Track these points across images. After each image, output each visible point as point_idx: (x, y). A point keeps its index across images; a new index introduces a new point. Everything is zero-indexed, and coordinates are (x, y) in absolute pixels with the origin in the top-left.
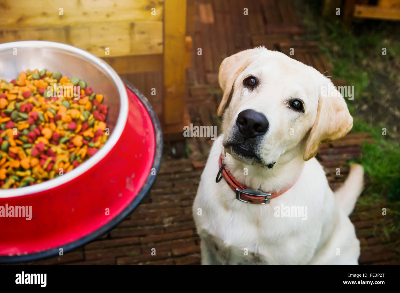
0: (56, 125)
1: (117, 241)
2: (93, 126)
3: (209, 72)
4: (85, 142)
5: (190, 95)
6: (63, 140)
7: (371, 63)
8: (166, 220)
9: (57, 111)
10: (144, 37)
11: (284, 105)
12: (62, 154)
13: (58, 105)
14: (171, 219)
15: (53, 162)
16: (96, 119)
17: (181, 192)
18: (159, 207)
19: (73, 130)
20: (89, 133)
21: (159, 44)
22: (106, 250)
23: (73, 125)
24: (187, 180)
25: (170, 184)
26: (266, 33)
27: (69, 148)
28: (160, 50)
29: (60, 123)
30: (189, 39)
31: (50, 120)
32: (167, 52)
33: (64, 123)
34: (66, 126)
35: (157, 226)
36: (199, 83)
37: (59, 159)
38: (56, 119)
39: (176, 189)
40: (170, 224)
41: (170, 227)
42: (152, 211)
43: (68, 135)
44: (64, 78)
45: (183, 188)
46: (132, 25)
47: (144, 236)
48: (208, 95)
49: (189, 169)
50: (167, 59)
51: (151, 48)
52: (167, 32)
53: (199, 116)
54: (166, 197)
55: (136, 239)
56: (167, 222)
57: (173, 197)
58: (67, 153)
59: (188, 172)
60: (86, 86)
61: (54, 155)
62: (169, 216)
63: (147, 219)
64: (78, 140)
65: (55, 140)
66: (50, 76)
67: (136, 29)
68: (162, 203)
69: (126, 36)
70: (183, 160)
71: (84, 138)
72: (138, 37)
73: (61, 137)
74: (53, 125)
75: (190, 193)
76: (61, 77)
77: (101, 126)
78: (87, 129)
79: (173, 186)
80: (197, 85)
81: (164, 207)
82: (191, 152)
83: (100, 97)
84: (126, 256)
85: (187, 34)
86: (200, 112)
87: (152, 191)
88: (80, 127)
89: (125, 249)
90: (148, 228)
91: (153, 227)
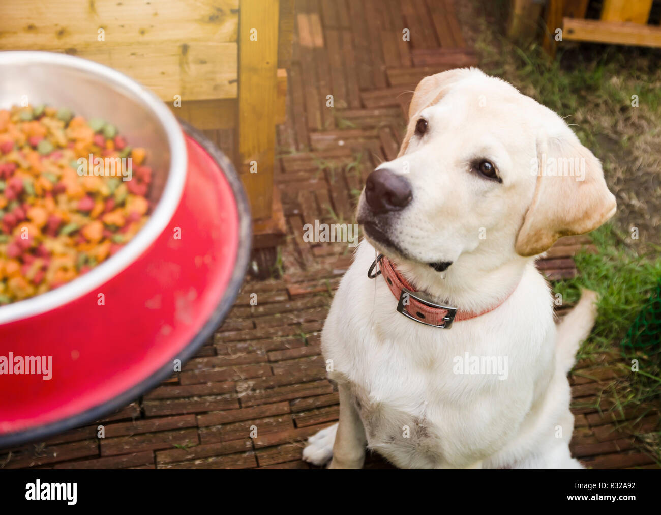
0: (56, 202)
1: (157, 422)
2: (122, 204)
3: (315, 130)
4: (107, 233)
5: (283, 170)
6: (68, 229)
7: (589, 117)
8: (242, 386)
9: (60, 178)
10: (206, 68)
11: (462, 168)
12: (64, 255)
13: (61, 167)
14: (251, 383)
15: (44, 269)
16: (131, 192)
17: (268, 337)
18: (230, 364)
19: (87, 213)
20: (115, 218)
21: (231, 82)
22: (137, 438)
23: (87, 203)
24: (278, 315)
25: (248, 323)
26: (413, 65)
27: (76, 245)
28: (232, 92)
29: (62, 198)
30: (282, 73)
31: (44, 194)
32: (244, 95)
33: (71, 199)
34: (75, 205)
35: (227, 396)
36: (298, 149)
37: (56, 263)
38: (57, 192)
39: (259, 333)
40: (250, 393)
41: (249, 398)
42: (216, 369)
43: (76, 221)
44: (78, 118)
45: (272, 330)
46: (185, 49)
47: (204, 413)
48: (314, 170)
49: (281, 298)
50: (244, 106)
51: (216, 88)
52: (244, 61)
53: (298, 206)
54: (240, 345)
55: (190, 419)
56: (244, 389)
57: (254, 345)
58: (72, 253)
59: (279, 302)
60: (117, 133)
61: (49, 255)
62: (246, 379)
63: (209, 384)
64: (94, 230)
65: (51, 229)
66: (53, 116)
67: (191, 55)
68: (234, 357)
69: (173, 68)
70: (272, 282)
71: (106, 227)
72: (194, 69)
73: (63, 224)
74: (49, 202)
75: (284, 339)
76: (72, 117)
77: (138, 205)
78: (113, 209)
79: (255, 326)
80: (294, 154)
81: (238, 363)
82: (284, 268)
83: (139, 153)
84: (172, 448)
85: (280, 65)
86: (300, 199)
87: (219, 335)
88: (99, 207)
89: (170, 436)
90: (210, 399)
91: (219, 398)
